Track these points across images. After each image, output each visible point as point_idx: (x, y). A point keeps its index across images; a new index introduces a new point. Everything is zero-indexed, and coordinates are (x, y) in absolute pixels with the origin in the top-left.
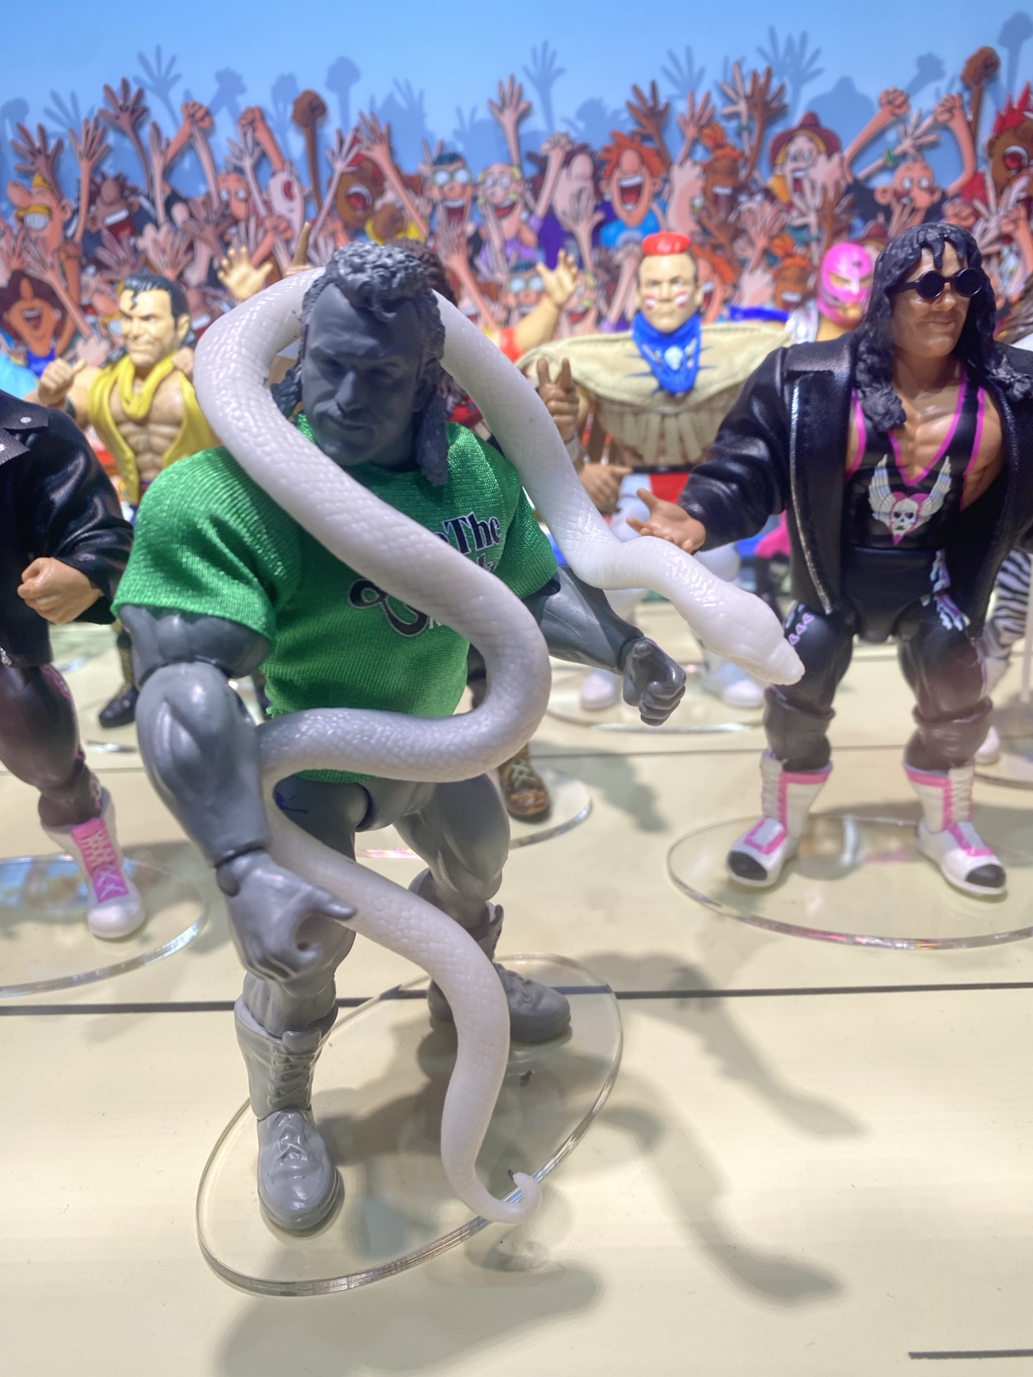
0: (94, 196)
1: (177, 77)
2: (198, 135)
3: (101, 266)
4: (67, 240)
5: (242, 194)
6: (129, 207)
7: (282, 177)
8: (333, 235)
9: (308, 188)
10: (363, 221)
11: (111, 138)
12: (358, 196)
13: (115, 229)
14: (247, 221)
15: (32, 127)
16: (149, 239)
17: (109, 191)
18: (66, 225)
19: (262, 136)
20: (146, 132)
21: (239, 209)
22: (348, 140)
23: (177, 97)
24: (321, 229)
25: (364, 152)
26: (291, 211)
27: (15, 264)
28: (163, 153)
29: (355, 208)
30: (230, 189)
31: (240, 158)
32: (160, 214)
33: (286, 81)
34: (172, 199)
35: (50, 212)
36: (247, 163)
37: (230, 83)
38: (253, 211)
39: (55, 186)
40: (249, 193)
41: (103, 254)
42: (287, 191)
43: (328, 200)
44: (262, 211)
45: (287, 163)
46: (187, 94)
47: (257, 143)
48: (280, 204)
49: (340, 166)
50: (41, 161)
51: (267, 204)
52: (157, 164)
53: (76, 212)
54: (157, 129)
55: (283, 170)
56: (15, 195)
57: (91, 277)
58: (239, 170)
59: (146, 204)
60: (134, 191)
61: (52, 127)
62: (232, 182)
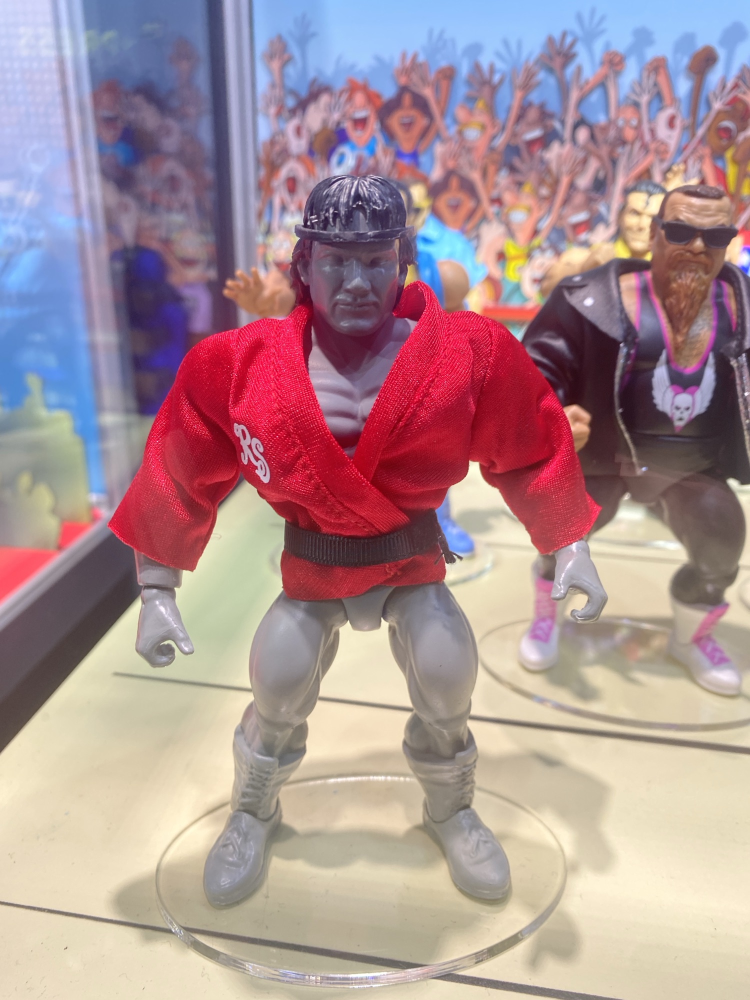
0: (520, 117)
1: (603, 32)
2: (612, 76)
3: (513, 169)
4: (492, 150)
5: (634, 122)
6: (545, 127)
7: (669, 112)
8: (701, 159)
9: (688, 121)
10: (725, 149)
11: (541, 75)
12: (727, 130)
13: (531, 144)
14: (633, 144)
15: (485, 65)
16: (554, 153)
17: (532, 114)
18: (494, 137)
19: (662, 80)
20: (570, 70)
21: (629, 134)
22: (729, 85)
23: (599, 47)
24: (692, 153)
25: (741, 96)
26: (671, 138)
27: (451, 164)
28: (581, 88)
29: (721, 138)
30: (626, 120)
31: (639, 95)
32: (567, 134)
33: (688, 38)
34: (580, 122)
35: (483, 128)
36: (644, 99)
37: (643, 37)
38: (639, 136)
39: (491, 110)
40: (640, 122)
41: (517, 162)
42: (671, 123)
43: (700, 132)
44: (647, 137)
45: (675, 100)
46: (608, 45)
47: (655, 85)
48: (663, 131)
49: (717, 105)
50: (486, 90)
51: (653, 132)
52: (574, 95)
53: (503, 128)
54: (579, 70)
55: (671, 105)
56: (461, 114)
57: (503, 178)
58: (636, 105)
59: (557, 125)
60: (551, 116)
61: (500, 65)
62: (629, 113)
